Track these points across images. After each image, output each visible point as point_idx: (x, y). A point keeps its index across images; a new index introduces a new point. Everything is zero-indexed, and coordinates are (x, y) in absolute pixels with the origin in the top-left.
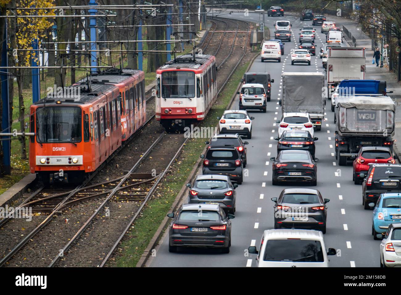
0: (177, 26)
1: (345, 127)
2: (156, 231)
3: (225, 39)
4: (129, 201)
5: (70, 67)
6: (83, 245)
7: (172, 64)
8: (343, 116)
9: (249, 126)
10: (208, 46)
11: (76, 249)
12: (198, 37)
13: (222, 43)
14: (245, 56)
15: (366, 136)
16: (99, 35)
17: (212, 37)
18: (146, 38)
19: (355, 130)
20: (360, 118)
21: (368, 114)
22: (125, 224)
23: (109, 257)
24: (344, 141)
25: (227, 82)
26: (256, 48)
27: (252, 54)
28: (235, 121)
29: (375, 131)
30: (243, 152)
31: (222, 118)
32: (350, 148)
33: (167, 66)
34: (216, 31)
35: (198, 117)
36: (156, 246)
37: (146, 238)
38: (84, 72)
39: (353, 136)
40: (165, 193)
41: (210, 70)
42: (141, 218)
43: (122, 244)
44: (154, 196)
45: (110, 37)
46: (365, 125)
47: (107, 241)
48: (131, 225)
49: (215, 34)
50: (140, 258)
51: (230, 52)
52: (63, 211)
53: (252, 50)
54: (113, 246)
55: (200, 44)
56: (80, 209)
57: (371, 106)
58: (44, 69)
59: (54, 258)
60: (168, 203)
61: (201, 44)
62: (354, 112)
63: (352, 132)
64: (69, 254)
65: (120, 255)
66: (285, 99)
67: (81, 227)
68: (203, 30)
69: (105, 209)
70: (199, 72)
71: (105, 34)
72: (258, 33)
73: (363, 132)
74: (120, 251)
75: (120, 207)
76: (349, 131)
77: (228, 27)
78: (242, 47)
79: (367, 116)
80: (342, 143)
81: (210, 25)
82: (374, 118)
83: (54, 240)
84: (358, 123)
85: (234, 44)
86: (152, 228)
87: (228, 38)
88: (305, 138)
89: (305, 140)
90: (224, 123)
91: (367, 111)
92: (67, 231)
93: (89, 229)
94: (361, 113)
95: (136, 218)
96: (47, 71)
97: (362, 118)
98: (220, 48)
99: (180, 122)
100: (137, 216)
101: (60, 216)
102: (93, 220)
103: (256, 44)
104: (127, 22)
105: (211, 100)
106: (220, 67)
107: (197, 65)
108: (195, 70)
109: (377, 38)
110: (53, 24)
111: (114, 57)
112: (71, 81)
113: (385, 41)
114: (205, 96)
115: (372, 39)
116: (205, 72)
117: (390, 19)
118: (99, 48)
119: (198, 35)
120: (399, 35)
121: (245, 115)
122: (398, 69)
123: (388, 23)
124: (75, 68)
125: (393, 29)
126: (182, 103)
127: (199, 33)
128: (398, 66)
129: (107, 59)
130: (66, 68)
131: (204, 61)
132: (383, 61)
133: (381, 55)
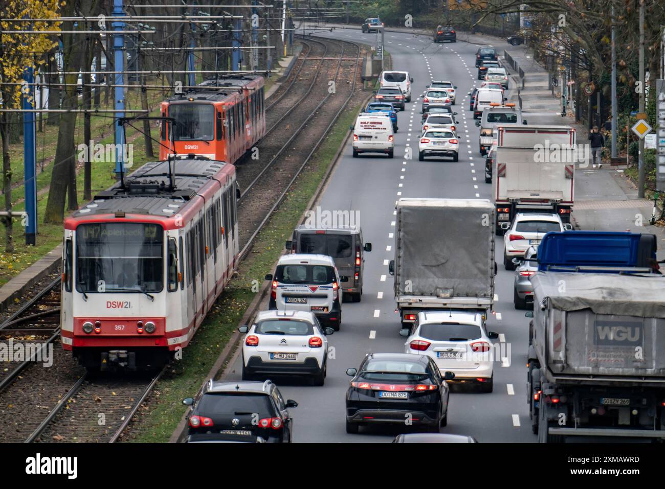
0: (249, 50)
1: (563, 359)
2: (213, 365)
3: (323, 71)
5: (82, 110)
8: (559, 333)
9: (317, 353)
10: (296, 80)
12: (280, 67)
13: (318, 77)
14: (353, 96)
16: (129, 61)
17: (303, 66)
18: (200, 67)
19: (589, 369)
20: (602, 337)
21: (622, 329)
24: (560, 396)
25: (326, 136)
26: (370, 84)
27: (364, 94)
28: (284, 341)
29: (640, 372)
31: (251, 333)
32: (574, 415)
33: (96, 204)
34: (308, 57)
35: (171, 342)
38: (104, 118)
39: (582, 383)
40: (227, 307)
41: (213, 210)
45: (144, 65)
46: (615, 357)
49: (307, 62)
53: (365, 87)
55: (284, 78)
58: (43, 114)
59: (55, 406)
60: (231, 323)
61: (286, 77)
62: (587, 323)
63: (581, 372)
65: (157, 403)
66: (401, 263)
68: (288, 55)
70: (173, 227)
71: (137, 61)
72: (373, 61)
73: (611, 374)
74: (158, 396)
76: (574, 370)
77: (328, 52)
78: (348, 83)
79: (619, 333)
80: (555, 401)
81: (300, 48)
84: (597, 349)
85: (337, 77)
86: (206, 361)
87: (328, 68)
90: (256, 345)
91: (620, 319)
94: (604, 324)
96: (47, 117)
97: (607, 337)
98: (315, 84)
99: (122, 356)
103: (370, 79)
104: (172, 42)
105: (216, 282)
106: (315, 114)
107: (176, 200)
108: (165, 221)
109: (556, 71)
110: (57, 44)
111: (151, 95)
112: (83, 132)
113: (569, 75)
114: (192, 284)
115: (550, 72)
116: (196, 218)
117: (578, 42)
118: (127, 82)
119: (281, 63)
120: (590, 67)
121: (310, 326)
122: (588, 118)
123: (574, 48)
124: (90, 112)
125: (581, 57)
126: (128, 306)
127: (283, 60)
128: (589, 114)
129: (139, 99)
130: (77, 112)
131: (201, 185)
132: (566, 106)
133: (563, 97)
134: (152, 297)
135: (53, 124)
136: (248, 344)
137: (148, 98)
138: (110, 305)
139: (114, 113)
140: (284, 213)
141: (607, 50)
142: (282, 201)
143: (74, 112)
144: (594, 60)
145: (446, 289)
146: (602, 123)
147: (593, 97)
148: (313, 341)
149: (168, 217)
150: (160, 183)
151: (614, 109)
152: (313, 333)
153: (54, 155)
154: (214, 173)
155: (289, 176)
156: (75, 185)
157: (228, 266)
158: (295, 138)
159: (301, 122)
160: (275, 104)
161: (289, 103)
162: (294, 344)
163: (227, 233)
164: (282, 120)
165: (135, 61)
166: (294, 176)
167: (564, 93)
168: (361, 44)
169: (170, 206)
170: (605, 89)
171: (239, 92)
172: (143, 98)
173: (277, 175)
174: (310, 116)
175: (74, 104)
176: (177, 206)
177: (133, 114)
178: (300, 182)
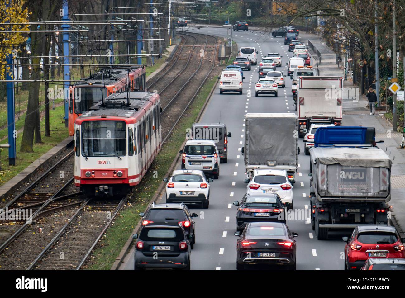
0: (148, 41)
1: (326, 189)
3: (194, 54)
4: (101, 210)
5: (44, 80)
6: (57, 254)
7: (98, 109)
8: (323, 176)
10: (177, 60)
11: (49, 258)
12: (167, 51)
13: (191, 58)
14: (213, 70)
15: (354, 202)
16: (72, 49)
17: (182, 51)
18: (117, 52)
19: (339, 194)
21: (356, 173)
22: (97, 233)
23: (82, 265)
24: (324, 208)
25: (197, 95)
26: (224, 62)
27: (220, 68)
28: (187, 185)
29: (365, 195)
30: (190, 229)
31: (170, 181)
32: (332, 217)
33: (90, 112)
34: (185, 45)
35: (130, 181)
36: (128, 254)
37: (118, 246)
39: (336, 201)
42: (113, 227)
43: (95, 252)
44: (125, 205)
45: (82, 52)
46: (352, 187)
47: (80, 250)
48: (103, 234)
49: (184, 49)
50: (111, 266)
51: (199, 65)
52: (37, 221)
53: (221, 64)
54: (85, 254)
56: (54, 218)
57: (359, 161)
58: (19, 83)
59: (29, 266)
61: (171, 58)
62: (337, 170)
63: (335, 196)
64: (43, 262)
65: (93, 263)
66: (248, 147)
67: (54, 236)
68: (172, 44)
69: (78, 218)
70: (132, 122)
71: (78, 49)
72: (226, 48)
73: (350, 196)
74: (93, 259)
75: (93, 216)
76: (331, 194)
77: (197, 42)
78: (210, 61)
79: (354, 175)
80: (322, 211)
81: (179, 40)
82: (363, 177)
83: (28, 249)
84: (343, 184)
85: (203, 58)
86: (123, 237)
87: (197, 52)
88: (273, 204)
89: (273, 207)
90: (173, 187)
91: (355, 168)
92: (41, 240)
93: (62, 238)
94: (346, 171)
95: (108, 227)
96: (21, 85)
97: (348, 177)
98: (190, 62)
99: (106, 188)
100: (109, 225)
101: (34, 226)
102: (66, 229)
103: (224, 59)
104: (99, 37)
105: (151, 154)
106: (190, 81)
107: (131, 110)
108: (127, 119)
109: (341, 52)
110: (27, 39)
111: (86, 71)
112: (44, 94)
113: (349, 55)
114: (140, 153)
115: (336, 53)
116: (142, 120)
117: (354, 33)
118: (71, 63)
119: (167, 49)
120: (362, 50)
121: (201, 178)
122: (361, 82)
123: (351, 38)
124: (48, 82)
125: (356, 43)
126: (108, 163)
127: (169, 48)
128: (361, 79)
129: (79, 73)
130: (40, 82)
131: (143, 104)
132: (347, 74)
133: (345, 69)
134: (121, 159)
135: (26, 89)
136: (169, 187)
137: (85, 72)
138: (100, 163)
139: (64, 81)
140: (171, 143)
141: (373, 39)
142: (170, 136)
143: (38, 82)
144: (364, 45)
145: (272, 161)
146: (370, 84)
147: (364, 68)
148: (203, 185)
149: (128, 118)
150: (123, 102)
151: (377, 76)
152: (202, 181)
153: (26, 109)
154: (149, 98)
155: (174, 120)
156: (40, 127)
157: (156, 147)
158: (177, 96)
159: (181, 86)
160: (164, 75)
161: (173, 74)
162: (192, 187)
163: (156, 130)
164: (169, 85)
165: (76, 49)
166: (177, 120)
167: (346, 66)
168: (218, 37)
169: (128, 113)
170: (371, 63)
171: (142, 68)
172: (82, 72)
173: (166, 119)
174: (186, 83)
175: (38, 77)
176: (132, 113)
177: (75, 82)
178: (180, 124)
